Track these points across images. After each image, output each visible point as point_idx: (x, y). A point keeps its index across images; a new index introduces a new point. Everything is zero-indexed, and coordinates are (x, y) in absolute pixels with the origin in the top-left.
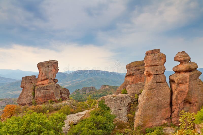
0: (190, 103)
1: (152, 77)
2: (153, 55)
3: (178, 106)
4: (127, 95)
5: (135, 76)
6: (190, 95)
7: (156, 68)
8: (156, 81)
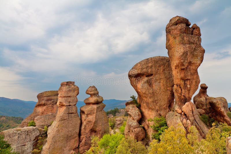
0: (95, 132)
1: (64, 108)
2: (68, 86)
3: (86, 135)
4: (34, 128)
5: (46, 106)
6: (96, 125)
7: (70, 99)
8: (67, 112)
